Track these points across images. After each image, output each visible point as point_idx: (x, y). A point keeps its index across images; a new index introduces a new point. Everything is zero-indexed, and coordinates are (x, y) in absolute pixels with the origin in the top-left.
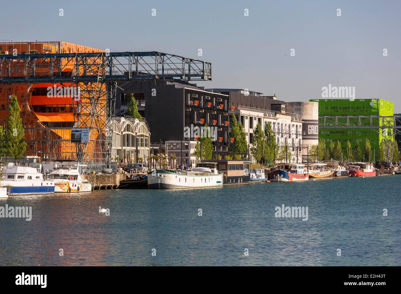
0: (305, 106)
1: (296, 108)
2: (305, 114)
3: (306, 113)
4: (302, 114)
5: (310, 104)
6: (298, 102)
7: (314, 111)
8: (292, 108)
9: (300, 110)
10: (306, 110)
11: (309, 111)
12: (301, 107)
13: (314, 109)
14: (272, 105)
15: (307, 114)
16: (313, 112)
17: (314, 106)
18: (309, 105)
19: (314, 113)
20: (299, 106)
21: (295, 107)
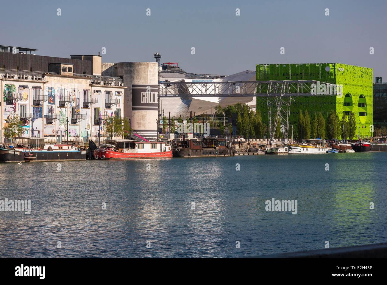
0: (137, 68)
1: (126, 70)
2: (137, 78)
3: (138, 76)
4: (133, 78)
5: (144, 65)
6: (128, 63)
7: (149, 73)
8: (122, 70)
9: (130, 73)
10: (138, 72)
11: (143, 74)
12: (132, 69)
13: (150, 71)
14: (50, 64)
15: (139, 78)
16: (147, 74)
17: (149, 67)
18: (142, 66)
19: (149, 76)
20: (129, 68)
21: (125, 68)
